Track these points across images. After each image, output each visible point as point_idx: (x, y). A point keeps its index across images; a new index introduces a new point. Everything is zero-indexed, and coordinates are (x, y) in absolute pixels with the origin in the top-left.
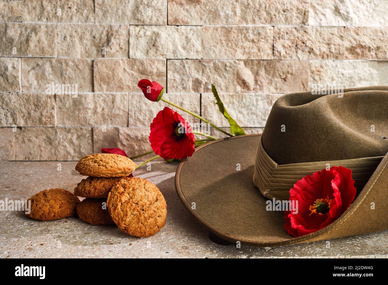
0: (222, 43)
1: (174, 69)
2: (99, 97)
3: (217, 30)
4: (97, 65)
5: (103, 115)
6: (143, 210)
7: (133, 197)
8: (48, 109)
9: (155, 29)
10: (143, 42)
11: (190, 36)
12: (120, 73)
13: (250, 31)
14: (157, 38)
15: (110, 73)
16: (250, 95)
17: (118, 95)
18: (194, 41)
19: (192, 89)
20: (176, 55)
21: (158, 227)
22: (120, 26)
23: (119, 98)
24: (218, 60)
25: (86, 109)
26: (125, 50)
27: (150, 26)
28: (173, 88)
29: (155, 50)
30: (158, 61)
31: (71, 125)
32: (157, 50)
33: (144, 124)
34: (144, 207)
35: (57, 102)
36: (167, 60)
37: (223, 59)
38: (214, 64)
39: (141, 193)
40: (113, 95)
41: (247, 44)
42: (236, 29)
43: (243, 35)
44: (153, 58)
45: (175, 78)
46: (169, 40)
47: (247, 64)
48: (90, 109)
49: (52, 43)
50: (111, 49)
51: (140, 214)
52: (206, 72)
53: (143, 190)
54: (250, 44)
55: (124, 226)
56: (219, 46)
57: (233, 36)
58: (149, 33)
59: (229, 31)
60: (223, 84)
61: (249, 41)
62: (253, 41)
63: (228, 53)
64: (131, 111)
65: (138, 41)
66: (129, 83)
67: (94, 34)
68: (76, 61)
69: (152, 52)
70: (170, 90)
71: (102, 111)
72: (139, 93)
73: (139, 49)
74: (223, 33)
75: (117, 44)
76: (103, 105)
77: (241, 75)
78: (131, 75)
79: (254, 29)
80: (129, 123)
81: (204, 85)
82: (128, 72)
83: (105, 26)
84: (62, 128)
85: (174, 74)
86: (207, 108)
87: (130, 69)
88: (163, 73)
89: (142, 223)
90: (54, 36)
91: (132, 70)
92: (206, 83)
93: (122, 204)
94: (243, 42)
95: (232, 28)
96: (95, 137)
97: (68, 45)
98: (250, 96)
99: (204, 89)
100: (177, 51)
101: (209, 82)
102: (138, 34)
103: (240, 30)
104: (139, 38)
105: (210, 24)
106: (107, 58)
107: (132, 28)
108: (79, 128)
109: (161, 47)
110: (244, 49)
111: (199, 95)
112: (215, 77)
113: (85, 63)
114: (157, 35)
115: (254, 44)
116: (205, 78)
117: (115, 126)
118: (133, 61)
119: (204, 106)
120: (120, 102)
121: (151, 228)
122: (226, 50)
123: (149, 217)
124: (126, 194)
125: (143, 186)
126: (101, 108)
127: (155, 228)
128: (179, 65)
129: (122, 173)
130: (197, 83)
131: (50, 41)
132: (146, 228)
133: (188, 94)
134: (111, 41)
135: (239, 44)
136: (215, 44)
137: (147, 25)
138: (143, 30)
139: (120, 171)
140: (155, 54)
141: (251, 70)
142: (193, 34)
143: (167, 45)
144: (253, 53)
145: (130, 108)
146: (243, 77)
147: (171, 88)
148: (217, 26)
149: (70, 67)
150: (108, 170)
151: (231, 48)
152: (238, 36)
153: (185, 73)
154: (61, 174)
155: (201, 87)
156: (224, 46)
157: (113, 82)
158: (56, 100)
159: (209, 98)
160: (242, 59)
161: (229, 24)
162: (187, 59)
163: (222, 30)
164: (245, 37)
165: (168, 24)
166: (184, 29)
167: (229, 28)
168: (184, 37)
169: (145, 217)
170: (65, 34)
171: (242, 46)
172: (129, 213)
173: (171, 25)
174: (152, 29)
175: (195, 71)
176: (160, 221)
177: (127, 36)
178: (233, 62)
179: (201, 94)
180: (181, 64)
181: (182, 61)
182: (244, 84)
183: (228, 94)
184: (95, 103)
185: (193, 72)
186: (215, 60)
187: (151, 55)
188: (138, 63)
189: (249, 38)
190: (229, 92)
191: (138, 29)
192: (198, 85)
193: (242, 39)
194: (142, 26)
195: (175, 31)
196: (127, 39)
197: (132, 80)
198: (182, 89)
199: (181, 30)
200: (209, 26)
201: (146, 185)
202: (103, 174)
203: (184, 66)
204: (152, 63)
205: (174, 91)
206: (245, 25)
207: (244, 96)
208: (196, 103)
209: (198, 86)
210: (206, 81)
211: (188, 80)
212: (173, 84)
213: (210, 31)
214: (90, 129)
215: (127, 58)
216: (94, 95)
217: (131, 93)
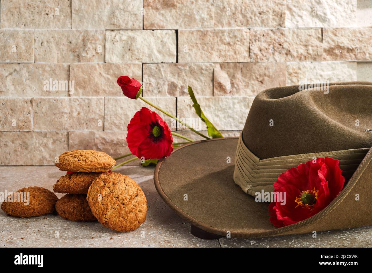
0: (198, 47)
1: (150, 73)
2: (75, 102)
3: (192, 33)
4: (73, 70)
5: (79, 119)
6: (124, 204)
7: (113, 191)
8: (25, 113)
9: (130, 33)
10: (119, 46)
11: (165, 40)
12: (96, 78)
13: (226, 34)
14: (133, 42)
15: (86, 77)
16: (226, 98)
17: (94, 99)
18: (170, 45)
19: (168, 92)
20: (151, 59)
21: (139, 222)
22: (96, 31)
23: (95, 103)
24: (194, 63)
25: (62, 113)
26: (102, 55)
27: (126, 31)
28: (148, 92)
29: (130, 54)
30: (134, 65)
31: (47, 129)
32: (133, 54)
33: (119, 128)
34: (125, 201)
35: (33, 106)
36: (143, 64)
37: (199, 63)
38: (190, 67)
39: (121, 187)
40: (88, 99)
41: (223, 47)
42: (211, 32)
43: (219, 38)
44: (129, 62)
45: (151, 82)
46: (145, 45)
47: (223, 67)
48: (66, 113)
49: (30, 48)
50: (87, 54)
51: (120, 208)
52: (182, 76)
53: (124, 184)
54: (226, 47)
55: (105, 220)
56: (194, 50)
57: (208, 39)
58: (124, 38)
59: (205, 35)
60: (199, 87)
61: (225, 44)
62: (229, 44)
63: (203, 56)
64: (107, 115)
65: (113, 45)
66: (105, 87)
67: (70, 39)
68: (53, 66)
69: (128, 56)
70: (146, 94)
71: (78, 115)
72: (115, 97)
73: (115, 53)
74: (198, 36)
75: (93, 48)
76: (78, 109)
77: (218, 78)
78: (106, 79)
79: (230, 32)
80: (105, 127)
81: (179, 88)
82: (104, 77)
83: (82, 31)
84: (38, 133)
85: (149, 78)
86: (183, 111)
87: (106, 74)
88: (138, 77)
89: (122, 217)
90: (31, 42)
91: (108, 74)
92: (182, 87)
93: (102, 198)
94: (218, 45)
95: (207, 31)
96: (71, 141)
97: (45, 51)
98: (226, 100)
99: (180, 93)
100: (153, 55)
101: (185, 85)
102: (114, 39)
103: (216, 33)
104: (115, 43)
105: (186, 28)
106: (83, 63)
107: (108, 33)
108: (55, 132)
109: (136, 51)
110: (220, 51)
111: (175, 99)
112: (191, 80)
113: (62, 68)
114: (133, 39)
115: (230, 47)
116: (181, 82)
117: (90, 130)
118: (109, 65)
119: (180, 109)
120: (96, 107)
121: (131, 223)
122: (202, 53)
123: (130, 211)
124: (106, 188)
125: (123, 180)
126: (77, 112)
127: (135, 223)
128: (155, 68)
129: (102, 168)
130: (173, 87)
131: (27, 46)
132: (126, 222)
133: (163, 98)
134: (87, 45)
135: (215, 47)
136: (191, 48)
137: (122, 30)
138: (119, 34)
139: (100, 166)
140: (131, 58)
141: (228, 74)
142: (168, 38)
143: (143, 49)
144: (229, 56)
145: (106, 112)
146: (220, 80)
147: (147, 92)
148: (192, 30)
149: (47, 72)
150: (88, 165)
151: (207, 51)
152: (213, 39)
153: (161, 77)
154: (37, 177)
155: (176, 90)
156: (199, 49)
157: (89, 87)
158: (32, 105)
159: (184, 101)
160: (218, 62)
161: (205, 28)
162: (162, 63)
163: (197, 34)
164: (221, 40)
165: (143, 29)
166: (160, 34)
167: (205, 31)
168: (159, 41)
169: (125, 211)
170: (42, 40)
171: (218, 49)
172: (110, 207)
173: (147, 30)
174: (127, 33)
175: (171, 75)
176: (141, 216)
177: (103, 41)
178: (208, 65)
179: (176, 98)
180: (156, 68)
181: (158, 65)
182: (221, 87)
183: (204, 97)
184: (71, 107)
185: (169, 75)
186: (191, 63)
187: (127, 59)
188: (114, 68)
189: (225, 41)
190: (205, 95)
191: (113, 34)
192: (174, 88)
193: (217, 42)
194: (118, 31)
195: (151, 35)
196: (103, 44)
197: (108, 85)
198: (157, 93)
199: (156, 34)
200: (185, 29)
201: (126, 179)
202: (83, 169)
203: (160, 70)
204: (128, 67)
205: (150, 94)
206: (220, 28)
207: (220, 99)
208: (172, 107)
209: (174, 90)
210: (182, 85)
211: (164, 84)
212: (148, 88)
213: (186, 35)
214: (66, 133)
215: (103, 63)
216: (70, 99)
217: (107, 98)
